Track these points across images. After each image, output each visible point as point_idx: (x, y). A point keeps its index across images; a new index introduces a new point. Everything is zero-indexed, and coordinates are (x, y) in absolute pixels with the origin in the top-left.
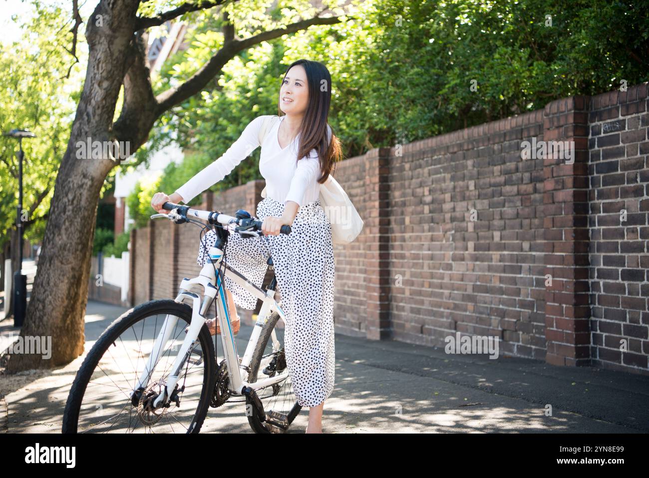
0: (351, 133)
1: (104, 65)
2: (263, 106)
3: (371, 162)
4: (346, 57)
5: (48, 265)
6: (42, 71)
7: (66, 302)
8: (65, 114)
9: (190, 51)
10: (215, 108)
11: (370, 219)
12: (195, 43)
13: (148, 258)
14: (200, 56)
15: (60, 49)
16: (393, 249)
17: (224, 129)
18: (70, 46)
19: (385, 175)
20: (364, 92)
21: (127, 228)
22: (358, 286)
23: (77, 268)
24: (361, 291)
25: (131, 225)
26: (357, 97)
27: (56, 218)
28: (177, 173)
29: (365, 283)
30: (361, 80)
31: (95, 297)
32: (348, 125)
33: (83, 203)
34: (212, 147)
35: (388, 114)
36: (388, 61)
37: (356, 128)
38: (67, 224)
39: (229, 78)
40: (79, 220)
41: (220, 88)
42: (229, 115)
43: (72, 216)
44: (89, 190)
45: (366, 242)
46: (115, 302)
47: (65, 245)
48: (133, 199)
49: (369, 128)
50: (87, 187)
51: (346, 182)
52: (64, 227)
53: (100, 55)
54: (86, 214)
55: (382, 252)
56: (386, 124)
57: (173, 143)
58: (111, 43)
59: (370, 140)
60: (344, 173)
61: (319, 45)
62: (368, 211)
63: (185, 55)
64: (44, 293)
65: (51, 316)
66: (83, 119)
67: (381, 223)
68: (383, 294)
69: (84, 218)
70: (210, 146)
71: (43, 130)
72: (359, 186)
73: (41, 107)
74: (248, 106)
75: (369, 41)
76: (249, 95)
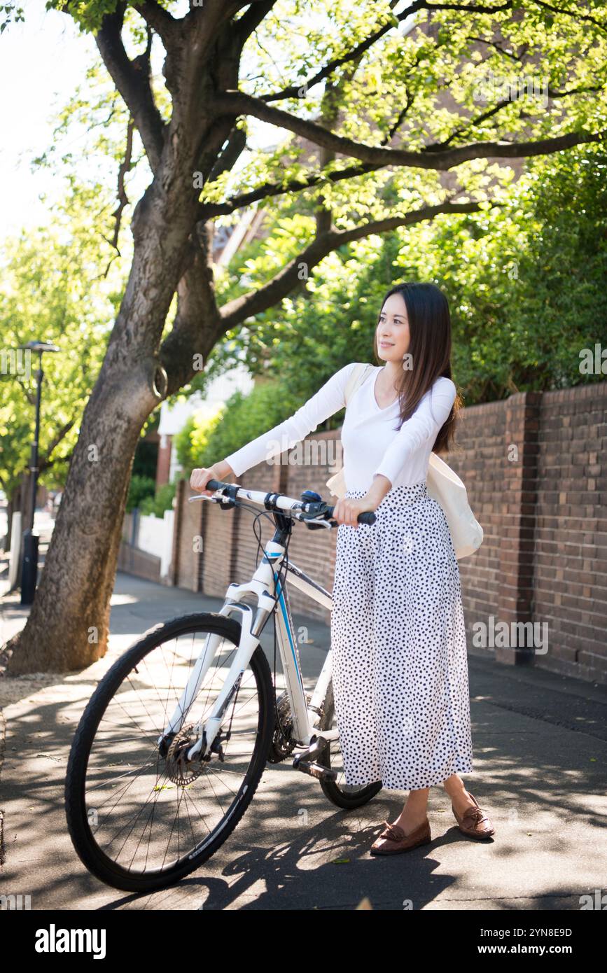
0: (488, 368)
1: (152, 267)
2: (366, 322)
3: (513, 412)
4: (486, 260)
5: (66, 533)
6: (74, 266)
7: (86, 586)
8: (99, 321)
9: (270, 241)
10: (299, 322)
11: (509, 493)
12: (277, 231)
13: (199, 521)
14: (284, 249)
15: (98, 238)
16: (540, 537)
17: (310, 351)
18: (111, 235)
19: (534, 432)
20: (509, 311)
21: (173, 478)
22: (486, 586)
23: (103, 541)
24: (492, 593)
25: (178, 473)
26: (499, 318)
27: (79, 472)
28: (244, 408)
29: (497, 582)
30: (506, 295)
31: (127, 568)
32: (484, 357)
33: (115, 452)
34: (292, 376)
35: (542, 345)
36: (546, 268)
37: (495, 362)
38: (93, 479)
39: (321, 282)
40: (109, 475)
41: (308, 295)
42: (319, 333)
43: (100, 469)
44: (124, 436)
45: (501, 523)
46: (153, 578)
47: (90, 508)
48: (183, 439)
49: (514, 362)
50: (121, 431)
51: (477, 436)
52: (88, 484)
53: (148, 253)
54: (118, 467)
55: (524, 540)
56: (539, 358)
57: (241, 366)
58: (163, 237)
59: (514, 380)
60: (475, 423)
61: (448, 242)
62: (506, 480)
63: (263, 247)
64: (59, 570)
65: (67, 603)
66: (121, 339)
67: (524, 499)
68: (523, 600)
69: (115, 473)
70: (290, 373)
71: (70, 342)
72: (495, 444)
73: (70, 312)
74: (346, 321)
75: (521, 239)
76: (347, 306)
